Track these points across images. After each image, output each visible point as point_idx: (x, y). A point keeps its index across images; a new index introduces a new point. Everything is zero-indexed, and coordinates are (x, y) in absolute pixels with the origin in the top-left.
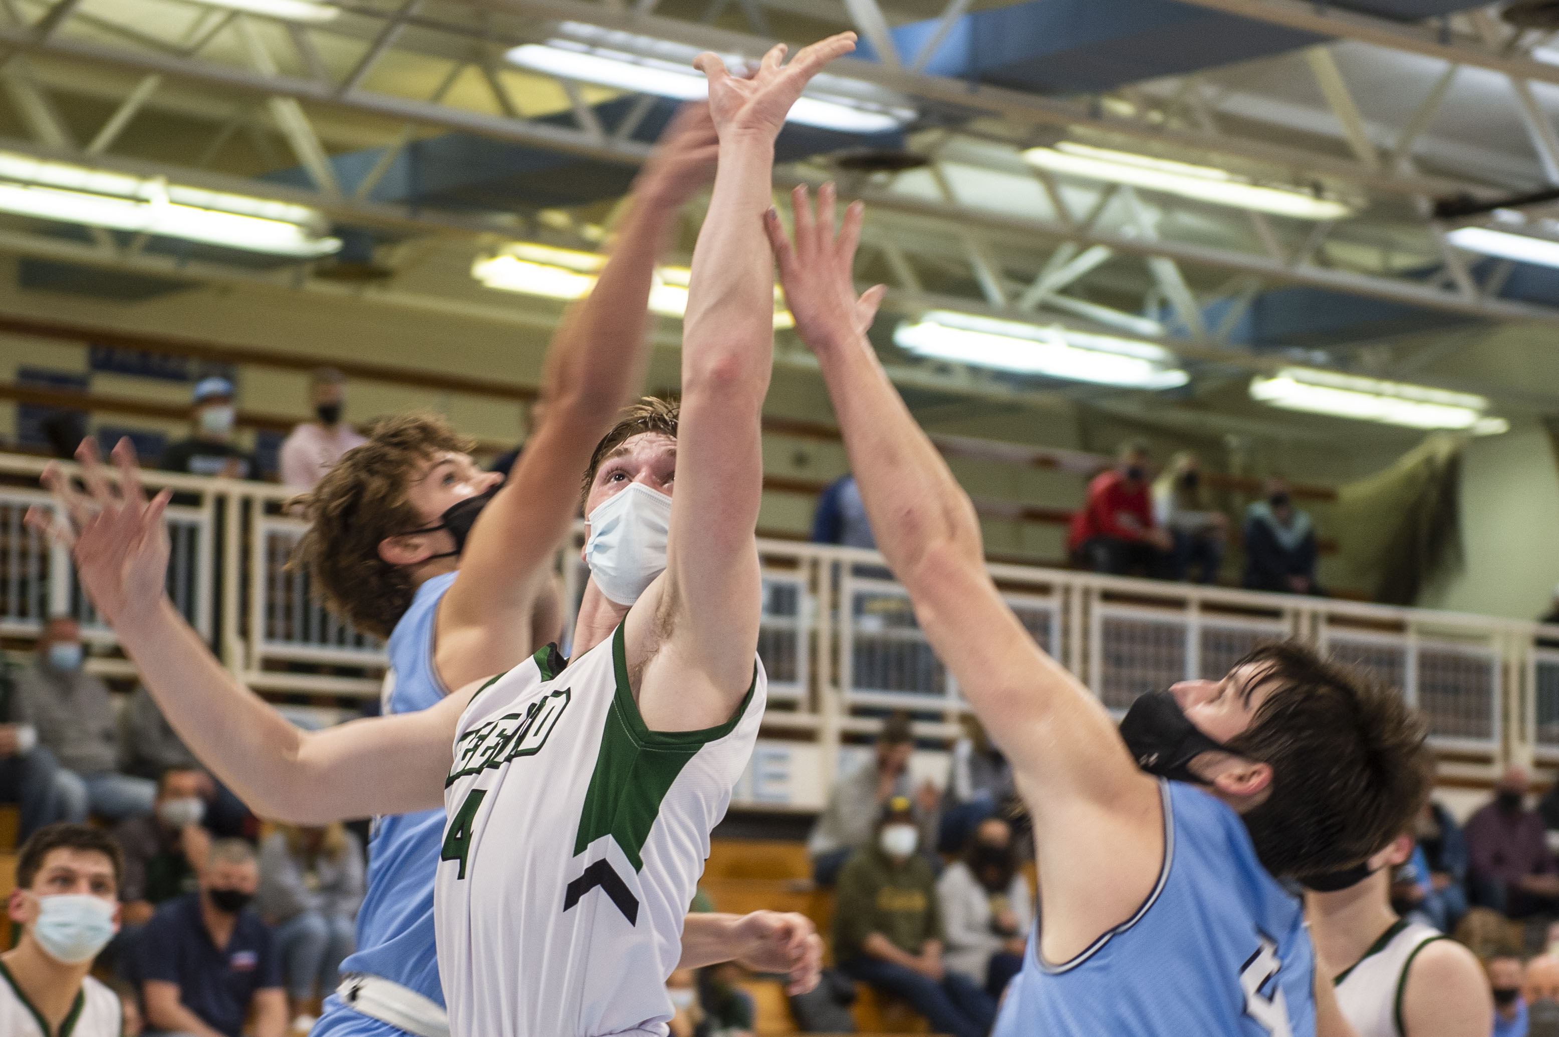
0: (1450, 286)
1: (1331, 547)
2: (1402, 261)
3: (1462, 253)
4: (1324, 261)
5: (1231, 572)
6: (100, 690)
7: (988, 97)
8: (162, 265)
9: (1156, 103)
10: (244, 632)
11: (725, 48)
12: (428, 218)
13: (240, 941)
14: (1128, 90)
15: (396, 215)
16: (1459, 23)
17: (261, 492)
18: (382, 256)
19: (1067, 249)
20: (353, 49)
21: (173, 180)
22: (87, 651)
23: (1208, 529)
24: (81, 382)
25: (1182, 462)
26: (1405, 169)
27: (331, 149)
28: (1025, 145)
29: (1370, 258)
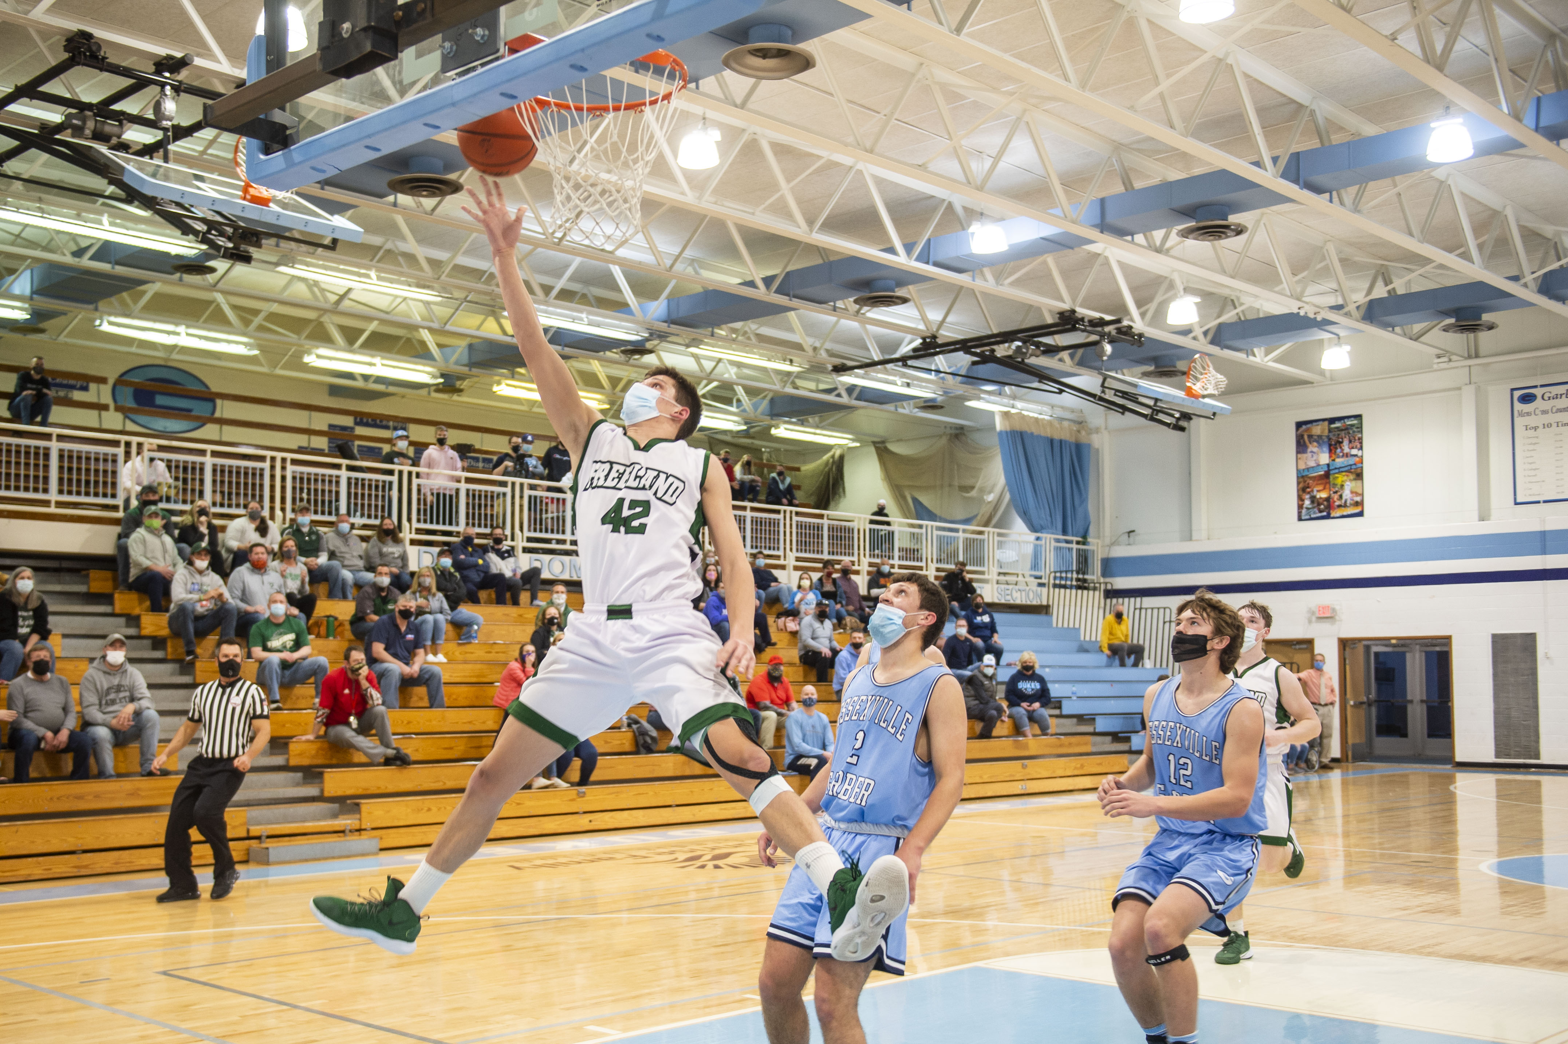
0: (839, 395)
1: (798, 488)
2: (822, 386)
3: (843, 384)
4: (796, 388)
5: (763, 497)
6: (358, 539)
7: (674, 328)
8: (381, 388)
9: (734, 331)
10: (409, 520)
11: (581, 312)
12: (475, 371)
13: (409, 630)
14: (724, 326)
15: (465, 370)
16: (840, 304)
17: (415, 469)
18: (458, 384)
19: (704, 382)
20: (449, 311)
21: (383, 358)
22: (353, 526)
23: (753, 481)
24: (352, 429)
25: (745, 458)
26: (823, 354)
27: (440, 346)
28: (688, 346)
29: (812, 385)
